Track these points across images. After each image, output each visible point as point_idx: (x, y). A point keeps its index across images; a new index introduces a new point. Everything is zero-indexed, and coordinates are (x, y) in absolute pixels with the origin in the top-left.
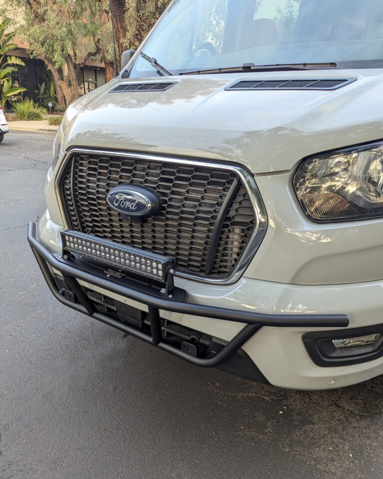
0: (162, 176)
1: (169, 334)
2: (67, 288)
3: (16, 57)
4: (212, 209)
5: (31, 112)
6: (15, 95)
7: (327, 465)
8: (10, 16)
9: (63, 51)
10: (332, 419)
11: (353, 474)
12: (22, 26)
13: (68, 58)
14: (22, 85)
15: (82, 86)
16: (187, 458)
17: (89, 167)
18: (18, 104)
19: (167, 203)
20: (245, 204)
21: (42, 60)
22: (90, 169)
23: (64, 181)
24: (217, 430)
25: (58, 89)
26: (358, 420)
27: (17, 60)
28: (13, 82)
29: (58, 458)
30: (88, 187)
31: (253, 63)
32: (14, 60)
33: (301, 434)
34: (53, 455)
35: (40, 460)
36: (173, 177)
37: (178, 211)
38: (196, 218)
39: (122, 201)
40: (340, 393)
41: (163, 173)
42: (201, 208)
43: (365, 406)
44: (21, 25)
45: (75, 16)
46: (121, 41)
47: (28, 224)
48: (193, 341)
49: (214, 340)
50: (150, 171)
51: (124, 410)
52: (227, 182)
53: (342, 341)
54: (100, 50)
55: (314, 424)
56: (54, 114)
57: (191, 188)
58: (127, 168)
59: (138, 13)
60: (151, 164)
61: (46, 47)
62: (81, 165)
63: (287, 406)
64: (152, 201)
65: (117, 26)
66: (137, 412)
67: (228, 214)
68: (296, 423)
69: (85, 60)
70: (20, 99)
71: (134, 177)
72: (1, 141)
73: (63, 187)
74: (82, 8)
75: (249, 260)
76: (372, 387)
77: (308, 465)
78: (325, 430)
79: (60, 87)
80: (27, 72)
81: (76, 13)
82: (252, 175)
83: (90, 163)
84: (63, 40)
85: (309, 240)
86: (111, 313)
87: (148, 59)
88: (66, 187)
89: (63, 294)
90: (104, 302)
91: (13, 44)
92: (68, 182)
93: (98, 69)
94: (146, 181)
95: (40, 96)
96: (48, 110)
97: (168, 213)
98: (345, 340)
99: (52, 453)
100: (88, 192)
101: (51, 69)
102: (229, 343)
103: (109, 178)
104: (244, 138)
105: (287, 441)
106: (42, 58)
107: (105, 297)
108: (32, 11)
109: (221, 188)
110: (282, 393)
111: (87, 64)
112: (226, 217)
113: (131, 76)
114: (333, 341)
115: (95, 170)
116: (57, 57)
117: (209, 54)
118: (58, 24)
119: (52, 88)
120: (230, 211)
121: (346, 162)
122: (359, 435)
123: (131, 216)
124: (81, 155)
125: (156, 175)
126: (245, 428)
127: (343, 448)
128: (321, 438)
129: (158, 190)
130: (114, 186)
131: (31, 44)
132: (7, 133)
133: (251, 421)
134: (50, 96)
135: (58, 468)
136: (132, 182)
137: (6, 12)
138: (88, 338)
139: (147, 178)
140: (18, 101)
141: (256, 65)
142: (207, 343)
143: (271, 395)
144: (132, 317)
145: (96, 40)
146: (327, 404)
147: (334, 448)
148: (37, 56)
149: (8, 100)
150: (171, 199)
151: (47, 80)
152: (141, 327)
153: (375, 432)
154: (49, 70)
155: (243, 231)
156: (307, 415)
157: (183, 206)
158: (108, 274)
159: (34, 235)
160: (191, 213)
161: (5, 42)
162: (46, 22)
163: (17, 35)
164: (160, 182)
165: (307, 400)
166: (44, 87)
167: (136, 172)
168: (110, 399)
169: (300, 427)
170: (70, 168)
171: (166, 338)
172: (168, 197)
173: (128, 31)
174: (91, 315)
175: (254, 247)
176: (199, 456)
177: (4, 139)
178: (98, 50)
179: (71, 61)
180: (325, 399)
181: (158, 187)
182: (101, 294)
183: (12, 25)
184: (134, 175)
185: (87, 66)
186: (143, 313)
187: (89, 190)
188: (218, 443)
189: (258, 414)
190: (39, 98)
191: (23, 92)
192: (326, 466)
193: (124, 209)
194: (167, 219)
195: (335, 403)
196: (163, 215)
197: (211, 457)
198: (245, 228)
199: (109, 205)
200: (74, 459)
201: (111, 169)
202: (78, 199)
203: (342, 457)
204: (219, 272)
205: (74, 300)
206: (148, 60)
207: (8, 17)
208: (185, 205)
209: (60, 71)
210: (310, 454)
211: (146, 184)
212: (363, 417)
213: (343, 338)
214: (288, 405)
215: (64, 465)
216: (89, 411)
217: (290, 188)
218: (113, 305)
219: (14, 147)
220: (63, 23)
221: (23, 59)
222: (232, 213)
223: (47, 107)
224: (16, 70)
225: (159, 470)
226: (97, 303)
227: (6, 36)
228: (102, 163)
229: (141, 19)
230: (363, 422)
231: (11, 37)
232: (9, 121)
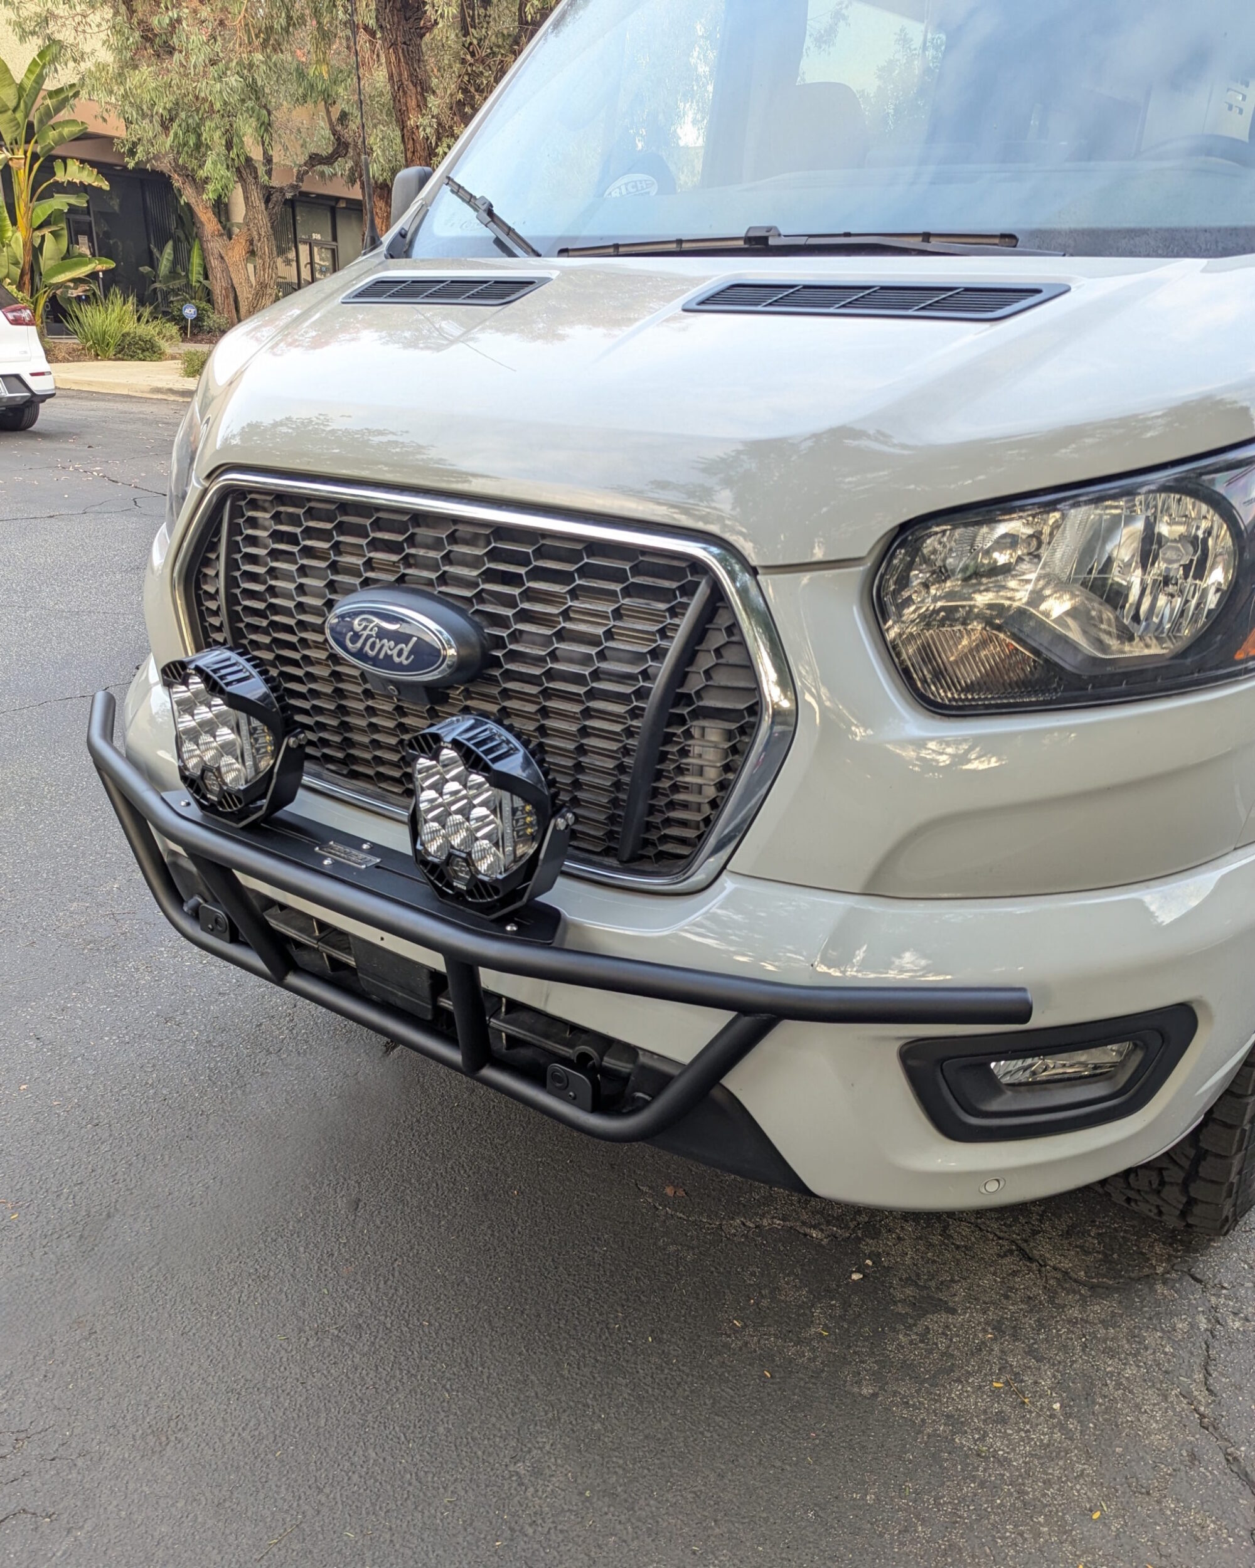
0: (493, 566)
1: (513, 1041)
2: (209, 898)
3: (82, 161)
4: (635, 670)
5: (128, 334)
6: (77, 281)
7: (985, 1435)
8: (66, 35)
9: (229, 146)
10: (1007, 1297)
11: (1061, 1463)
12: (102, 67)
13: (244, 169)
14: (102, 250)
15: (292, 255)
16: (564, 1417)
17: (275, 531)
18: (89, 308)
19: (505, 647)
20: (732, 656)
21: (162, 174)
22: (277, 536)
23: (199, 572)
24: (662, 1332)
25: (214, 263)
26: (1083, 1298)
27: (86, 173)
28: (73, 241)
29: (170, 1420)
30: (272, 590)
31: (776, 228)
32: (74, 173)
33: (911, 1342)
34: (153, 1411)
35: (114, 1426)
36: (522, 571)
37: (537, 671)
38: (592, 694)
39: (369, 637)
40: (1035, 1217)
41: (494, 555)
42: (604, 665)
43: (1105, 1255)
44: (97, 65)
45: (266, 41)
46: (411, 123)
47: (93, 697)
48: (582, 1062)
49: (643, 1059)
50: (456, 548)
51: (382, 1270)
52: (679, 588)
53: (1019, 1063)
54: (346, 145)
55: (953, 1311)
56: (200, 342)
57: (576, 604)
58: (386, 536)
59: (465, 36)
60: (460, 527)
61: (176, 134)
62: (253, 523)
63: (875, 1256)
64: (460, 639)
65: (400, 75)
66: (420, 1275)
67: (682, 684)
68: (900, 1309)
69: (300, 177)
70: (94, 294)
71: (409, 566)
72: (31, 426)
73: (198, 587)
74: (289, 18)
75: (743, 821)
76: (1128, 1200)
77: (929, 1436)
78: (985, 1331)
79: (222, 258)
80: (116, 208)
81: (270, 29)
82: (754, 571)
83: (277, 517)
84: (228, 113)
85: (928, 765)
86: (342, 974)
87: (470, 199)
88: (205, 587)
89: (196, 915)
90: (319, 940)
91: (73, 122)
92: (211, 572)
93: (342, 205)
94: (443, 579)
95: (157, 285)
96: (183, 329)
97: (509, 675)
98: (1029, 1061)
99: (153, 1404)
100: (271, 607)
101: (192, 201)
102: (685, 1068)
103: (334, 567)
104: (742, 457)
105: (871, 1364)
106: (164, 166)
107: (323, 926)
108: (135, 21)
109: (663, 606)
110: (864, 1218)
111: (305, 187)
112: (676, 694)
113: (418, 250)
114: (993, 1065)
115: (292, 539)
116: (213, 167)
117: (654, 191)
118: (213, 63)
119: (196, 260)
120: (690, 676)
121: (1031, 536)
122: (1084, 1346)
123: (398, 684)
124: (250, 492)
125: (475, 562)
126: (745, 1326)
127: (1036, 1383)
128: (972, 1354)
129: (480, 607)
130: (349, 590)
131: (129, 122)
132: (48, 400)
133: (765, 1303)
134: (188, 285)
135: (169, 1450)
136: (402, 579)
137: (51, 23)
138: (277, 1048)
139: (446, 568)
140: (87, 299)
141: (783, 232)
142: (623, 1066)
143: (828, 1223)
144: (402, 988)
145: (335, 115)
146: (996, 1249)
147: (1007, 1383)
148: (148, 161)
149: (54, 296)
150: (516, 636)
151: (183, 237)
152: (429, 1017)
153: (1132, 1336)
154: (188, 205)
155: (729, 736)
156: (933, 1284)
157: (553, 656)
158: (325, 858)
159: (108, 732)
160: (578, 679)
161: (48, 114)
162: (176, 55)
163: (84, 94)
164: (484, 582)
165: (936, 1239)
166: (171, 258)
167: (413, 551)
168: (338, 1237)
169: (910, 1321)
170: (217, 532)
171: (504, 1051)
172: (508, 628)
173: (434, 92)
174: (279, 981)
175: (760, 783)
176: (603, 1410)
177: (39, 417)
178: (341, 147)
179: (256, 178)
180: (991, 1236)
181: (480, 597)
182: (311, 918)
183: (71, 64)
184: (407, 561)
185: (306, 194)
186: (434, 974)
187: (274, 601)
188: (662, 1371)
189: (787, 1283)
190: (155, 289)
191: (104, 272)
192: (983, 1439)
193: (375, 661)
194: (506, 694)
195: (1020, 1249)
196: (493, 680)
197: (638, 1412)
198: (733, 726)
199: (332, 648)
200: (219, 1423)
201: (342, 539)
202: (242, 625)
203: (1030, 1412)
204: (662, 856)
205: (227, 935)
206: (468, 203)
207: (58, 37)
208: (557, 652)
209: (221, 208)
210: (936, 1401)
211: (443, 589)
212: (1100, 1290)
213: (1025, 1057)
214: (879, 1255)
215: (186, 1441)
216: (272, 1274)
217: (862, 608)
218: (347, 950)
219: (70, 445)
220: (231, 60)
221: (103, 169)
222: (695, 683)
223: (179, 320)
224: (81, 202)
225: (480, 1453)
226: (299, 945)
227: (52, 94)
228: (313, 519)
229: (473, 54)
230: (1098, 1304)
231: (66, 99)
232: (58, 361)
